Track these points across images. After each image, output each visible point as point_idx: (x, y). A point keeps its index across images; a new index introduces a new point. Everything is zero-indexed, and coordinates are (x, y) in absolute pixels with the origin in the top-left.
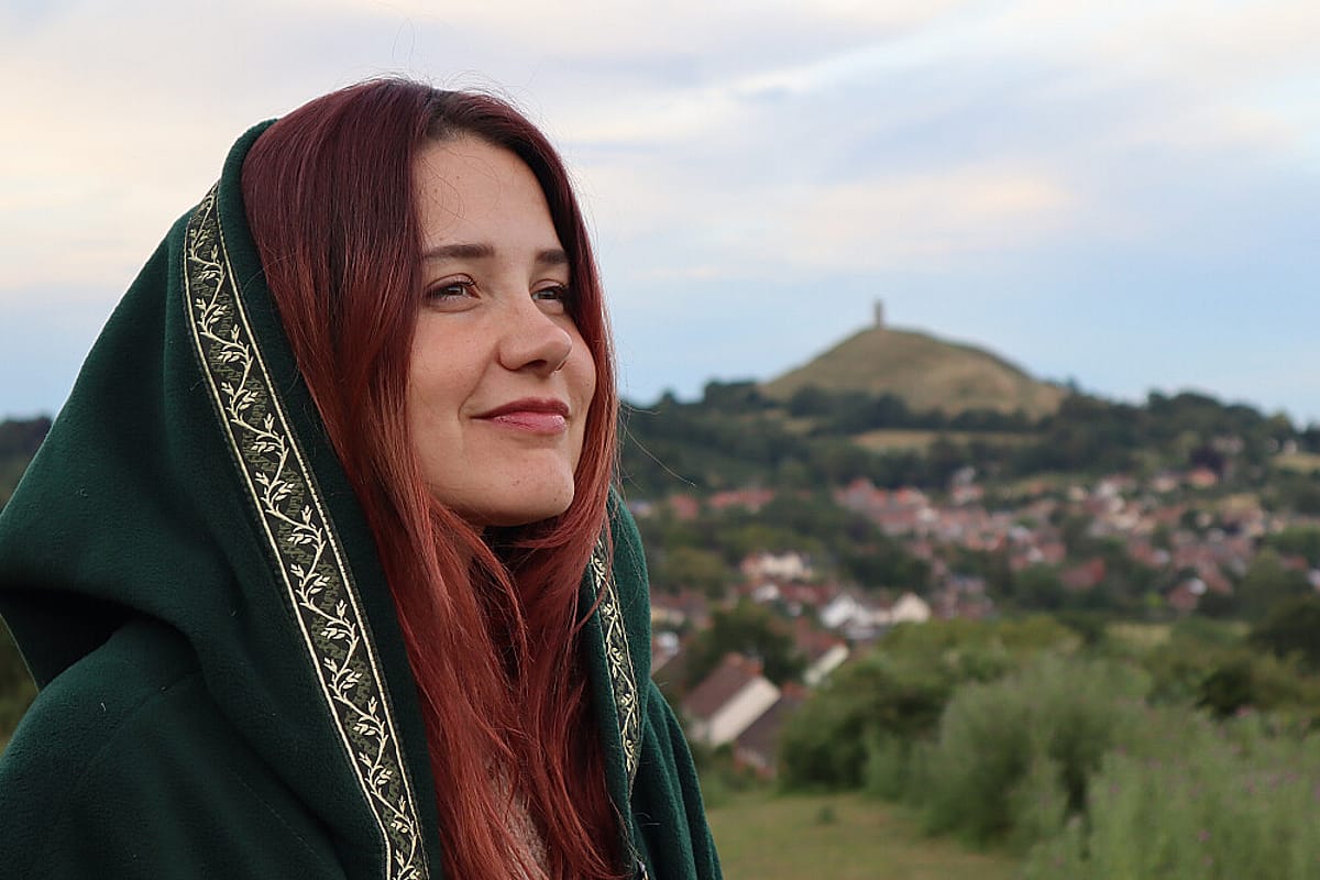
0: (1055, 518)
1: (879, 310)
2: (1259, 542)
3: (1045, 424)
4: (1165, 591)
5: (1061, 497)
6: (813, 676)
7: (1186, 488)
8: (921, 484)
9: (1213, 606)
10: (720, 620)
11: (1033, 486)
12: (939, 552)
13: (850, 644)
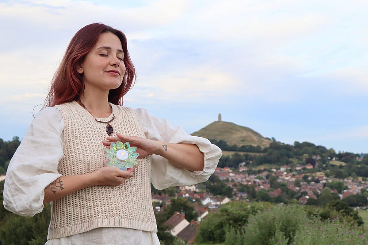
0: (267, 177)
1: (220, 116)
2: (325, 185)
3: (266, 150)
4: (298, 199)
5: (270, 171)
6: (199, 219)
7: (304, 169)
8: (230, 166)
9: (311, 202)
10: (173, 201)
11: (262, 168)
12: (235, 185)
13: (209, 210)
